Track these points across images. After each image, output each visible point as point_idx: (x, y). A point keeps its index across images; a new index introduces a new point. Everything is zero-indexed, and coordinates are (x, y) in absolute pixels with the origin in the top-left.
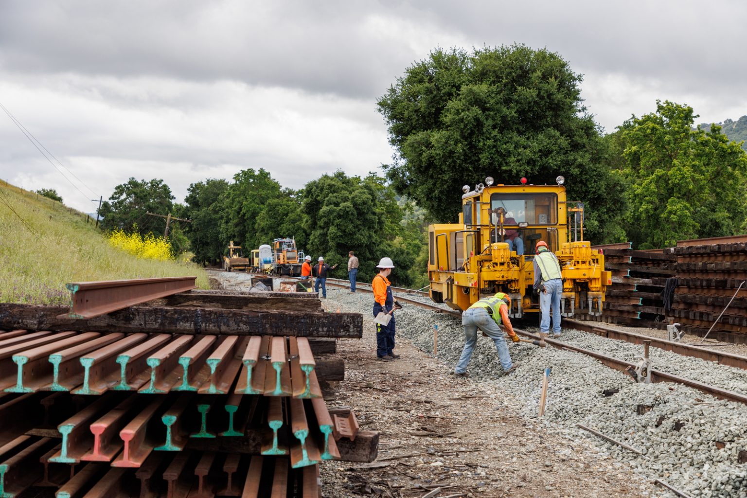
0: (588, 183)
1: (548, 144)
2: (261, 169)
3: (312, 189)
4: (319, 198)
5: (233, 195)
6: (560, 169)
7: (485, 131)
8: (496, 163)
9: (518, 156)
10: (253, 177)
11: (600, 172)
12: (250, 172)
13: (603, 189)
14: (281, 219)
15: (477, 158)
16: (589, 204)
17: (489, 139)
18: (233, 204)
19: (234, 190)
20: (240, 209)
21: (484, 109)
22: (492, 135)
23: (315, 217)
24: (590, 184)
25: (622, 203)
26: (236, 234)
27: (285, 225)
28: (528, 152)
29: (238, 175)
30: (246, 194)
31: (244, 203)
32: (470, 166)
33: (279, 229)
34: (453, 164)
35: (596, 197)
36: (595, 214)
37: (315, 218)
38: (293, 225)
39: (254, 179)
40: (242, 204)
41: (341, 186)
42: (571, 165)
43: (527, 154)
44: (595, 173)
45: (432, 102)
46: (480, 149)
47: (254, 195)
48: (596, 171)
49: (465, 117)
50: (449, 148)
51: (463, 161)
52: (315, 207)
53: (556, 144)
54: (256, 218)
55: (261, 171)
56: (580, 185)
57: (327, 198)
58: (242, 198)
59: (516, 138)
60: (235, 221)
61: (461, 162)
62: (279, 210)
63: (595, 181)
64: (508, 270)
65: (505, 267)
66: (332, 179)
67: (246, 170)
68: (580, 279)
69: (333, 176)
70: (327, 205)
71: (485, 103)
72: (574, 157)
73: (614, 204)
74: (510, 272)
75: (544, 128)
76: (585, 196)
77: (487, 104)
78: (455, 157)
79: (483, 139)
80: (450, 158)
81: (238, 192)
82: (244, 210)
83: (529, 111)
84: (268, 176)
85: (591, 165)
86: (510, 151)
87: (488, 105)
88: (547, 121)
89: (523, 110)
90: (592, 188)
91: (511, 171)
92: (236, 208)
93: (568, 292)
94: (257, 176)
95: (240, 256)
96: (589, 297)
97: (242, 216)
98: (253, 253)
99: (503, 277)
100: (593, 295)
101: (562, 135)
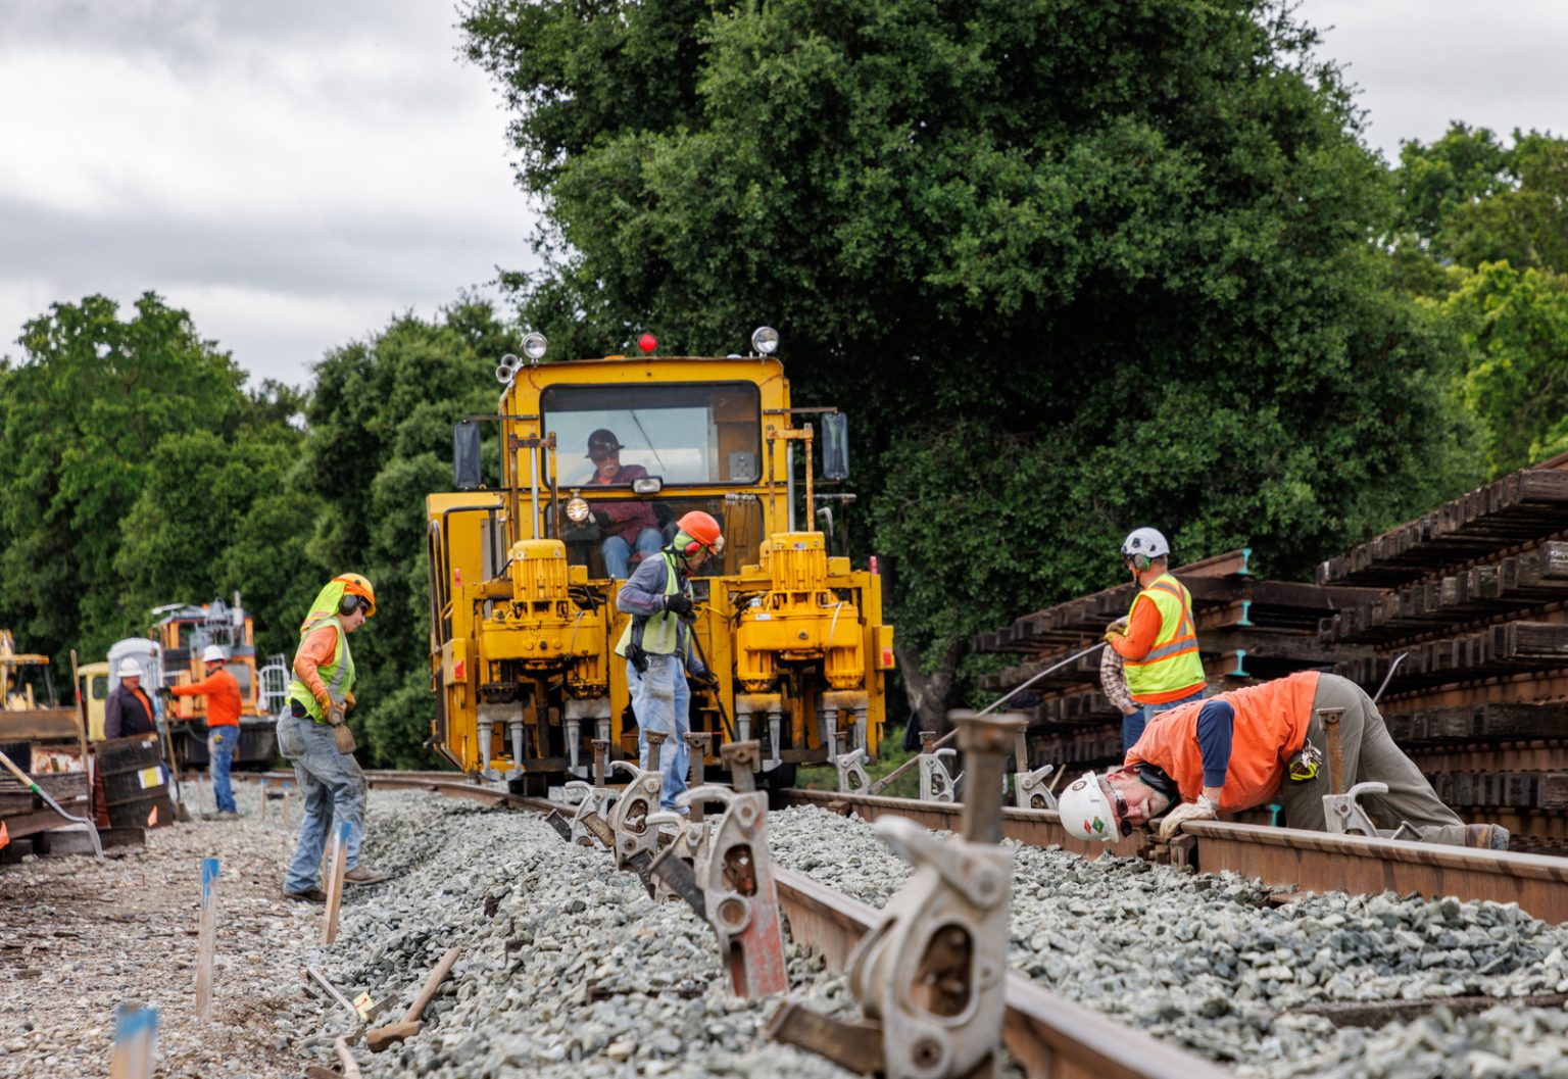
0: (1277, 334)
1: (1114, 180)
2: (149, 296)
3: (340, 383)
4: (372, 424)
5: (15, 420)
6: (1161, 279)
7: (855, 131)
8: (906, 259)
9: (991, 230)
10: (115, 332)
11: (1322, 287)
12: (96, 312)
13: (1338, 354)
14: (222, 524)
15: (828, 242)
16: (1280, 417)
17: (874, 164)
18: (17, 462)
19: (21, 397)
20: (51, 482)
21: (856, 47)
22: (885, 149)
23: (358, 508)
24: (1286, 338)
25: (1419, 413)
26: (38, 601)
27: (236, 551)
28: (1025, 212)
29: (41, 326)
30: (78, 416)
31: (70, 453)
32: (804, 272)
33: (211, 569)
34: (734, 266)
35: (1310, 388)
36: (1305, 455)
37: (362, 516)
38: (270, 550)
39: (114, 344)
40: (58, 461)
41: (473, 366)
42: (1204, 265)
43: (1023, 221)
44: (1302, 294)
45: (666, 19)
46: (844, 205)
47: (114, 418)
48: (1306, 284)
49: (773, 78)
50: (715, 202)
51: (773, 252)
52: (358, 462)
53: (1146, 181)
54: (123, 523)
55: (148, 302)
56: (1246, 344)
57: (405, 424)
58: (59, 431)
59: (985, 158)
60: (35, 539)
61: (766, 256)
62: (209, 483)
63: (1305, 328)
64: (562, 626)
65: (551, 617)
66: (432, 336)
67: (78, 304)
68: (792, 652)
69: (442, 320)
70: (408, 456)
71: (860, 20)
72: (1218, 232)
73: (1388, 417)
74: (566, 632)
75: (1105, 116)
76: (1271, 385)
77: (865, 24)
78: (740, 236)
79: (851, 165)
80: (723, 244)
81: (42, 407)
82: (67, 490)
83: (1041, 49)
84: (184, 327)
85: (1287, 264)
86: (958, 212)
87: (868, 30)
88: (1115, 90)
89: (1018, 48)
90: (1293, 352)
91: (960, 289)
92: (30, 480)
93: (759, 692)
94: (130, 329)
95: (39, 698)
96: (826, 707)
97: (58, 516)
98: (83, 678)
99: (544, 647)
100: (838, 701)
101: (1173, 143)
